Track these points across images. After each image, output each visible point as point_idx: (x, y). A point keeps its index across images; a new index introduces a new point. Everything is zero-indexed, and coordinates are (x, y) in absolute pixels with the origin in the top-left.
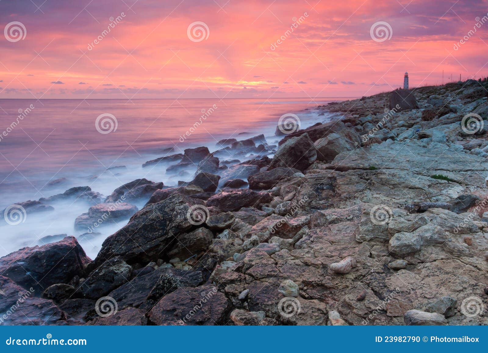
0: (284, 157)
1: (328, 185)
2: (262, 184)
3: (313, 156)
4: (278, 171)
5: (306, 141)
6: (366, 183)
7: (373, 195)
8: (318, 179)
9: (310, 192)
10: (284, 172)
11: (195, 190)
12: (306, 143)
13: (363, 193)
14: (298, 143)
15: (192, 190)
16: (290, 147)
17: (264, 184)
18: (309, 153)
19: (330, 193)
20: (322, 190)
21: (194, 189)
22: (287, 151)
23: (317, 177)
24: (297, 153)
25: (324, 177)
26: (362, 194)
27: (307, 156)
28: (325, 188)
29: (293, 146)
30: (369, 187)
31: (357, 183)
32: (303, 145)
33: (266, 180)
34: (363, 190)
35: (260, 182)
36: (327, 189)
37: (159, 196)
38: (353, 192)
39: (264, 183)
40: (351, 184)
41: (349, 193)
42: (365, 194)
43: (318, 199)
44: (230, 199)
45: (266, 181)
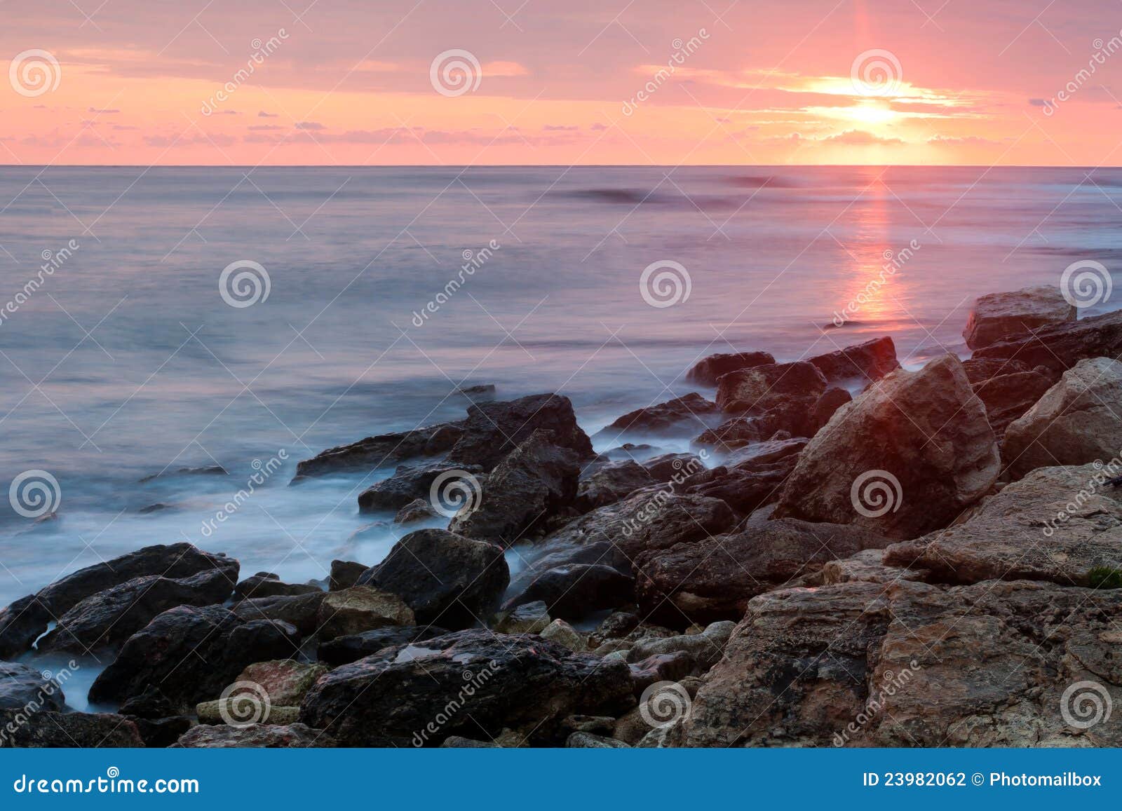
0: (842, 466)
1: (846, 655)
2: (690, 597)
3: (981, 464)
4: (775, 538)
5: (943, 396)
6: (1035, 661)
7: (1039, 738)
8: (811, 622)
9: (743, 689)
10: (803, 543)
11: (368, 614)
12: (941, 401)
13: (994, 724)
14: (904, 402)
15: (354, 613)
16: (868, 417)
17: (701, 600)
18: (959, 454)
19: (844, 705)
20: (808, 681)
21: (364, 607)
22: (859, 439)
23: (804, 606)
24: (901, 448)
25: (845, 614)
26: (986, 726)
27: (949, 466)
28: (823, 672)
29: (881, 415)
30: (1035, 690)
31: (986, 659)
32: (928, 411)
33: (715, 578)
34: (997, 705)
35: (682, 589)
36: (838, 677)
37: (163, 639)
38: (944, 712)
39: (700, 591)
40: (948, 662)
41: (920, 713)
42: (1001, 729)
43: (779, 732)
44: (407, 690)
45: (712, 582)
